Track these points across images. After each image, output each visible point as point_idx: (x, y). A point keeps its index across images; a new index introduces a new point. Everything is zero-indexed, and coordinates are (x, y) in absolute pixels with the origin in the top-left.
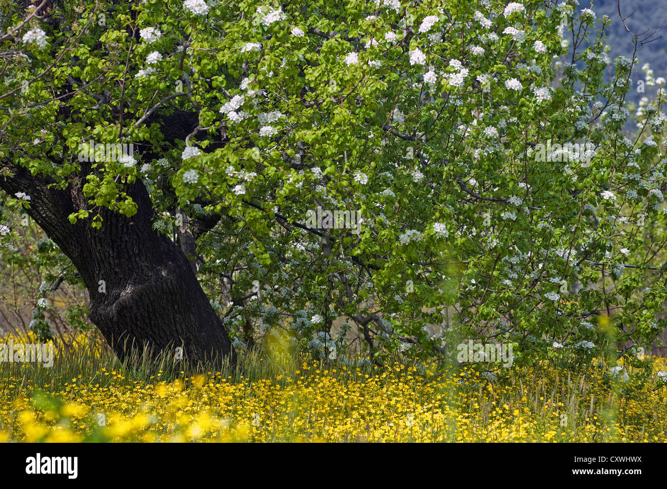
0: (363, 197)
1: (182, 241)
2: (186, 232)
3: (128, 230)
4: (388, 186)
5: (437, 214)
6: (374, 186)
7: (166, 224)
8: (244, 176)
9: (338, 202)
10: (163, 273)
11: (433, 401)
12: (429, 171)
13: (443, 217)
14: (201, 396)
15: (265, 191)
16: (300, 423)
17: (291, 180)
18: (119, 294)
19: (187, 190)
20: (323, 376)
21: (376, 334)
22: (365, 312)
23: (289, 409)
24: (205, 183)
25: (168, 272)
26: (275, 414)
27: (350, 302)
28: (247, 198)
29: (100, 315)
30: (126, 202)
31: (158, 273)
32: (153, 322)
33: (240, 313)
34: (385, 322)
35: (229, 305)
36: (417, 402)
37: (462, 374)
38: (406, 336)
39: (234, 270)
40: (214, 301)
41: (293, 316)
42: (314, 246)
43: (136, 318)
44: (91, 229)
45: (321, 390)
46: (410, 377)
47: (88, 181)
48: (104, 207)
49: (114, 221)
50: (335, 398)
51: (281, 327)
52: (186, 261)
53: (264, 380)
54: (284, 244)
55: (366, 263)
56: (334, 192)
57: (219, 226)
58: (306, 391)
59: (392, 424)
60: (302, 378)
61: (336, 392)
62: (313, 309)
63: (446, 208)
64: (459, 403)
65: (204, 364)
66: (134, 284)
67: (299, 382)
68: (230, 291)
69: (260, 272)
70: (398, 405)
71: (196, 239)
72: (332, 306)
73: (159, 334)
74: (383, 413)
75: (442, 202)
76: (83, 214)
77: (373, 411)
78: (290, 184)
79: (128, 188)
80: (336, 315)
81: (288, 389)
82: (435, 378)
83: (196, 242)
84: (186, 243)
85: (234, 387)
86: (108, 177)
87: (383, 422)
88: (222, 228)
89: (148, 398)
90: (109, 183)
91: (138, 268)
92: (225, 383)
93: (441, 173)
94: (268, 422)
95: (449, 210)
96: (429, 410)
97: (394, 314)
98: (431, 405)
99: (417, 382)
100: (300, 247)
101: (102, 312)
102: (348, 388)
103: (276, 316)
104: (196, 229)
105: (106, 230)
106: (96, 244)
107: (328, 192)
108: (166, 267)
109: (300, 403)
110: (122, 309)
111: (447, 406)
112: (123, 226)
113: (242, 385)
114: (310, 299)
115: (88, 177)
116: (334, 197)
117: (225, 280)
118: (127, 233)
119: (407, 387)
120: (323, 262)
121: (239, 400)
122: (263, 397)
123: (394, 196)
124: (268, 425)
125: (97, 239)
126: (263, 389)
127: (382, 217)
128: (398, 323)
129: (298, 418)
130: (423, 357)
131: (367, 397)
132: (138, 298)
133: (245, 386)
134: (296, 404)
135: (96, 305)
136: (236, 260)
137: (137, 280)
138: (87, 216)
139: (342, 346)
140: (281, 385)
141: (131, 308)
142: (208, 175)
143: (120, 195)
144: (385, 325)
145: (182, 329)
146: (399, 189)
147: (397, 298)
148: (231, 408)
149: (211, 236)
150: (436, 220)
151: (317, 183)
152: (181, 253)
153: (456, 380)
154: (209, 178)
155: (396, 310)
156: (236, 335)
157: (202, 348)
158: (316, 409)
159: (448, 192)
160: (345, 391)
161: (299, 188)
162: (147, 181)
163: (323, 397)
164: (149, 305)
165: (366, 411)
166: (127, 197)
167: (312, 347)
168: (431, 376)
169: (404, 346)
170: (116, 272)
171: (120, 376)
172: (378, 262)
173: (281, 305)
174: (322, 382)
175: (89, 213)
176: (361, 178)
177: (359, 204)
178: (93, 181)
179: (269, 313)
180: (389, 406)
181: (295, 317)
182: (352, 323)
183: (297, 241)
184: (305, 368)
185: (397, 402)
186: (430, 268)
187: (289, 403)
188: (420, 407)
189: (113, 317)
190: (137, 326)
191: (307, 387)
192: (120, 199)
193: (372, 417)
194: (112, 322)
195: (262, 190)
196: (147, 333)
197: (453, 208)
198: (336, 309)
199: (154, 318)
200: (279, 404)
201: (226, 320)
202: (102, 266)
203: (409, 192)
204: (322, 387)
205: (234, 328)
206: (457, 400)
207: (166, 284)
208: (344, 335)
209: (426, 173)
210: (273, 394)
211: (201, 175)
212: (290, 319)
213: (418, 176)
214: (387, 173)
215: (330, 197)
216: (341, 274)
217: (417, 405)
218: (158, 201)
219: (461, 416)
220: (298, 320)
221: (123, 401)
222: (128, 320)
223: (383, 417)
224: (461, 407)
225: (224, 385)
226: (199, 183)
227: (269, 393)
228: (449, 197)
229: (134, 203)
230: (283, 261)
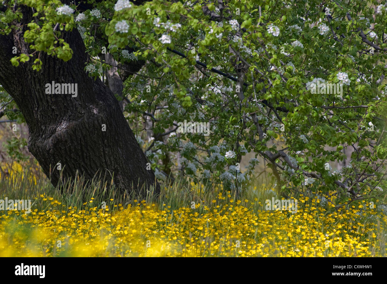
0: (274, 48)
1: (111, 82)
2: (114, 75)
3: (64, 72)
4: (297, 38)
5: (340, 63)
6: (284, 38)
7: (97, 67)
8: (170, 26)
9: (252, 51)
10: (95, 111)
11: (335, 230)
12: (333, 24)
13: (345, 66)
14: (128, 221)
15: (186, 40)
16: (216, 247)
17: (212, 31)
18: (55, 129)
19: (118, 38)
20: (236, 205)
21: (283, 169)
22: (273, 149)
23: (206, 234)
24: (134, 33)
25: (99, 110)
26: (194, 239)
27: (260, 140)
28: (172, 46)
29: (38, 147)
30: (64, 47)
31: (90, 111)
32: (85, 154)
33: (161, 147)
34: (291, 159)
35: (150, 140)
36: (320, 231)
37: (360, 207)
38: (310, 171)
39: (155, 109)
40: (137, 136)
41: (207, 151)
42: (228, 89)
43: (70, 150)
44: (31, 70)
45: (235, 218)
46: (313, 208)
47: (29, 29)
48: (43, 52)
49: (52, 63)
50: (246, 225)
51: (196, 160)
52: (116, 101)
53: (184, 208)
54: (201, 87)
55: (275, 105)
56: (248, 42)
57: (143, 70)
58: (221, 218)
59: (298, 250)
60: (218, 207)
61: (248, 219)
62: (225, 145)
63: (348, 58)
64: (357, 233)
65: (129, 192)
66: (69, 120)
67: (215, 211)
68: (152, 129)
69: (180, 111)
70: (303, 233)
71: (124, 81)
72: (242, 144)
73: (90, 165)
74: (289, 240)
75: (344, 52)
76: (25, 58)
77: (281, 238)
78: (211, 35)
79: (65, 35)
80: (246, 151)
81: (206, 217)
82: (336, 209)
83: (124, 84)
84: (114, 84)
85: (158, 214)
86: (47, 26)
87: (289, 247)
88: (146, 72)
89: (81, 222)
90: (47, 30)
91: (72, 106)
92: (150, 209)
93: (345, 26)
94: (187, 245)
95: (351, 60)
96: (331, 238)
97: (299, 152)
98: (332, 234)
99: (320, 212)
100: (217, 90)
101: (40, 145)
102: (258, 217)
103: (193, 151)
104: (123, 72)
105: (45, 71)
106: (35, 84)
107: (244, 42)
108: (97, 106)
109: (216, 229)
110: (58, 142)
111: (347, 235)
112: (59, 69)
113: (164, 212)
114: (223, 137)
115: (29, 25)
116: (249, 46)
117: (148, 118)
118: (63, 75)
119: (311, 217)
120: (236, 104)
121: (161, 225)
122: (183, 223)
123: (302, 47)
124: (187, 248)
125: (36, 80)
126: (183, 216)
127: (290, 66)
128: (303, 160)
129: (215, 242)
130: (325, 190)
131: (275, 225)
132: (72, 133)
133: (167, 213)
134: (213, 230)
135: (34, 138)
136: (158, 101)
137: (71, 117)
138: (28, 60)
139: (251, 179)
140: (198, 212)
141: (66, 141)
142: (138, 26)
143: (58, 42)
144: (291, 161)
145: (111, 161)
146: (307, 41)
147: (302, 137)
148: (155, 232)
149: (137, 78)
150: (339, 69)
151: (233, 33)
152: (111, 93)
153: (355, 212)
154: (138, 28)
155: (301, 148)
156: (156, 167)
157: (128, 178)
158: (230, 235)
159: (350, 43)
160: (256, 219)
161: (218, 39)
162: (80, 28)
163: (236, 224)
164: (82, 139)
165: (275, 237)
166: (64, 43)
167: (224, 179)
168: (333, 208)
169: (307, 181)
170: (53, 110)
171: (56, 202)
172: (287, 105)
173: (198, 141)
174: (235, 210)
175: (30, 57)
176: (273, 30)
177: (271, 54)
178: (34, 28)
179: (187, 149)
180: (294, 233)
181: (209, 152)
182: (260, 158)
183: (213, 84)
184: (220, 198)
185: (302, 230)
186: (331, 112)
187: (206, 229)
188: (323, 236)
189: (50, 149)
190: (71, 157)
191: (222, 215)
192: (59, 45)
193: (279, 243)
194: (48, 154)
195: (183, 38)
196: (80, 164)
197: (353, 58)
198: (246, 145)
199: (86, 151)
200: (197, 229)
201: (148, 153)
202: (40, 103)
203: (316, 43)
204: (235, 216)
205: (155, 161)
206: (355, 230)
207: (98, 121)
208: (253, 168)
209: (331, 26)
210: (191, 221)
211: (131, 25)
212: (205, 154)
213: (324, 29)
214: (296, 25)
215: (245, 46)
216: (253, 115)
217: (320, 233)
218: (91, 47)
219: (360, 244)
220: (211, 154)
221: (60, 224)
222: (63, 152)
223: (289, 244)
224: (360, 236)
225: (149, 212)
226: (130, 32)
227: (188, 220)
228: (351, 48)
229: (70, 49)
230: (199, 102)
